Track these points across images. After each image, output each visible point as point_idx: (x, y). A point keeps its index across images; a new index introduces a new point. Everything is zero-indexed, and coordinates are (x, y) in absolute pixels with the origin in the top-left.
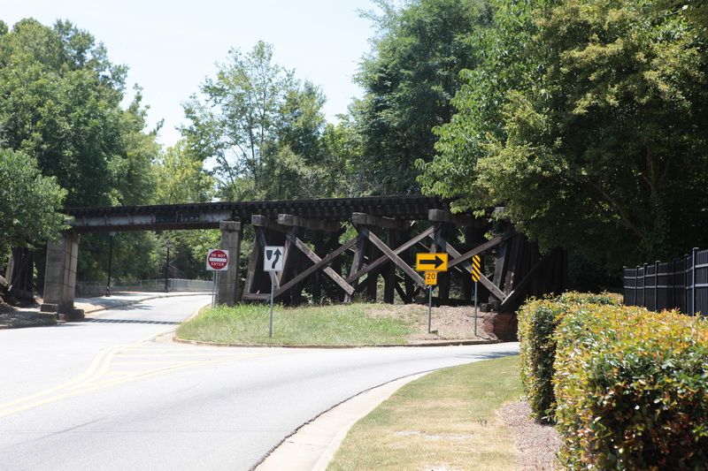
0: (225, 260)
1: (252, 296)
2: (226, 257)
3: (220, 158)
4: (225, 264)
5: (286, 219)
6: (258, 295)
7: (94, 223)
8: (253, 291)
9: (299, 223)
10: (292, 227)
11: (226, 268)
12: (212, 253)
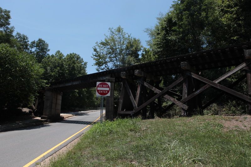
0: (108, 89)
1: (122, 112)
2: (109, 87)
3: (106, 65)
4: (108, 91)
5: (139, 72)
6: (124, 112)
7: (61, 86)
8: (122, 110)
9: (144, 75)
10: (142, 77)
11: (109, 95)
12: (99, 84)
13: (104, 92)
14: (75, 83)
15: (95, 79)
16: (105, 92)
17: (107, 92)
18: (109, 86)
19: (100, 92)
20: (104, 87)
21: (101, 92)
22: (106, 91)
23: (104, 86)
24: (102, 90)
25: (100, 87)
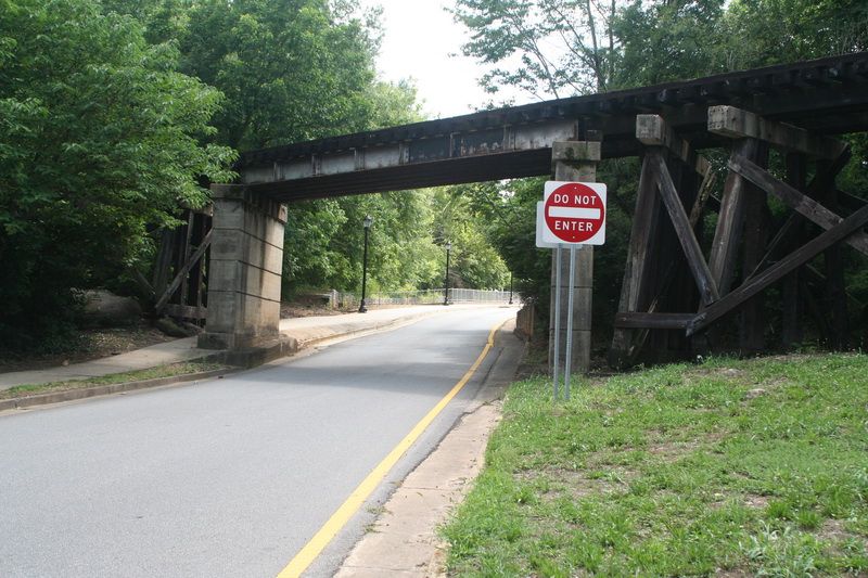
0: (595, 214)
1: (643, 319)
2: (598, 204)
4: (597, 224)
5: (730, 118)
6: (652, 317)
11: (599, 239)
12: (557, 191)
13: (577, 226)
14: (372, 163)
15: (490, 145)
16: (584, 226)
17: (589, 226)
18: (598, 199)
19: (561, 225)
20: (578, 206)
21: (566, 226)
22: (586, 221)
23: (577, 199)
24: (571, 220)
25: (561, 204)
